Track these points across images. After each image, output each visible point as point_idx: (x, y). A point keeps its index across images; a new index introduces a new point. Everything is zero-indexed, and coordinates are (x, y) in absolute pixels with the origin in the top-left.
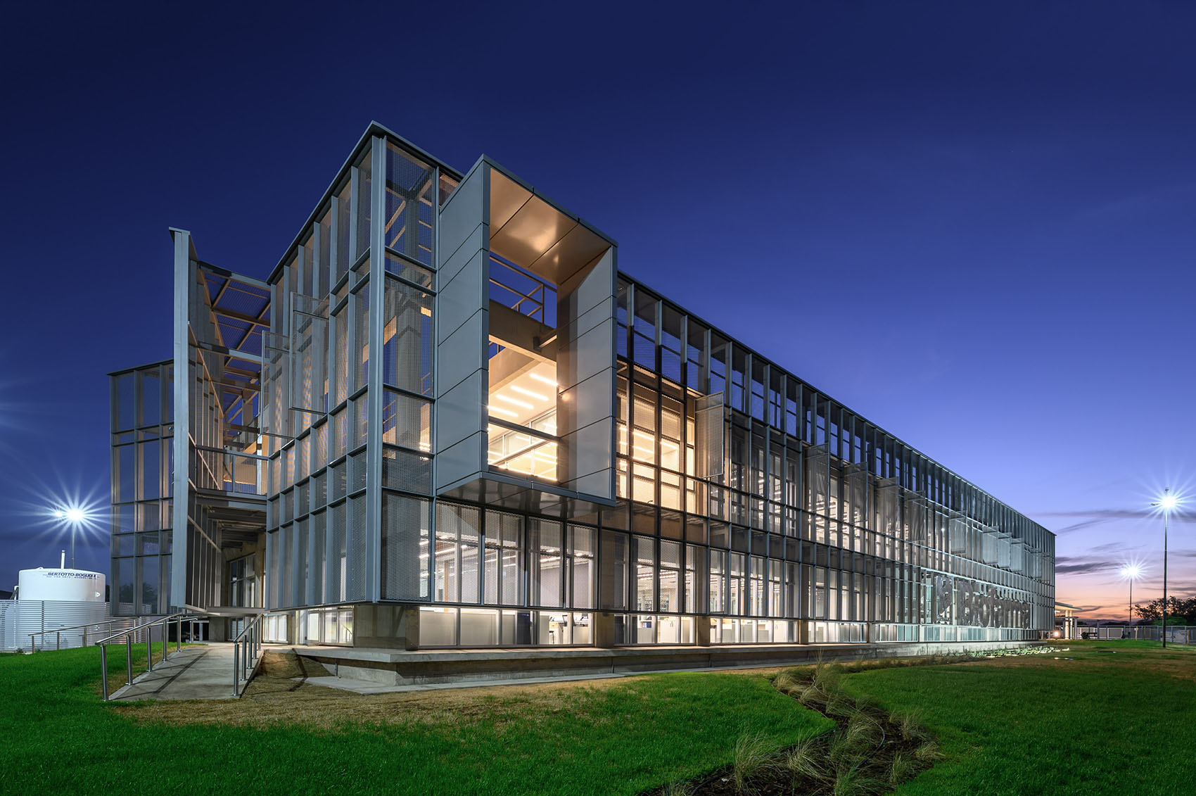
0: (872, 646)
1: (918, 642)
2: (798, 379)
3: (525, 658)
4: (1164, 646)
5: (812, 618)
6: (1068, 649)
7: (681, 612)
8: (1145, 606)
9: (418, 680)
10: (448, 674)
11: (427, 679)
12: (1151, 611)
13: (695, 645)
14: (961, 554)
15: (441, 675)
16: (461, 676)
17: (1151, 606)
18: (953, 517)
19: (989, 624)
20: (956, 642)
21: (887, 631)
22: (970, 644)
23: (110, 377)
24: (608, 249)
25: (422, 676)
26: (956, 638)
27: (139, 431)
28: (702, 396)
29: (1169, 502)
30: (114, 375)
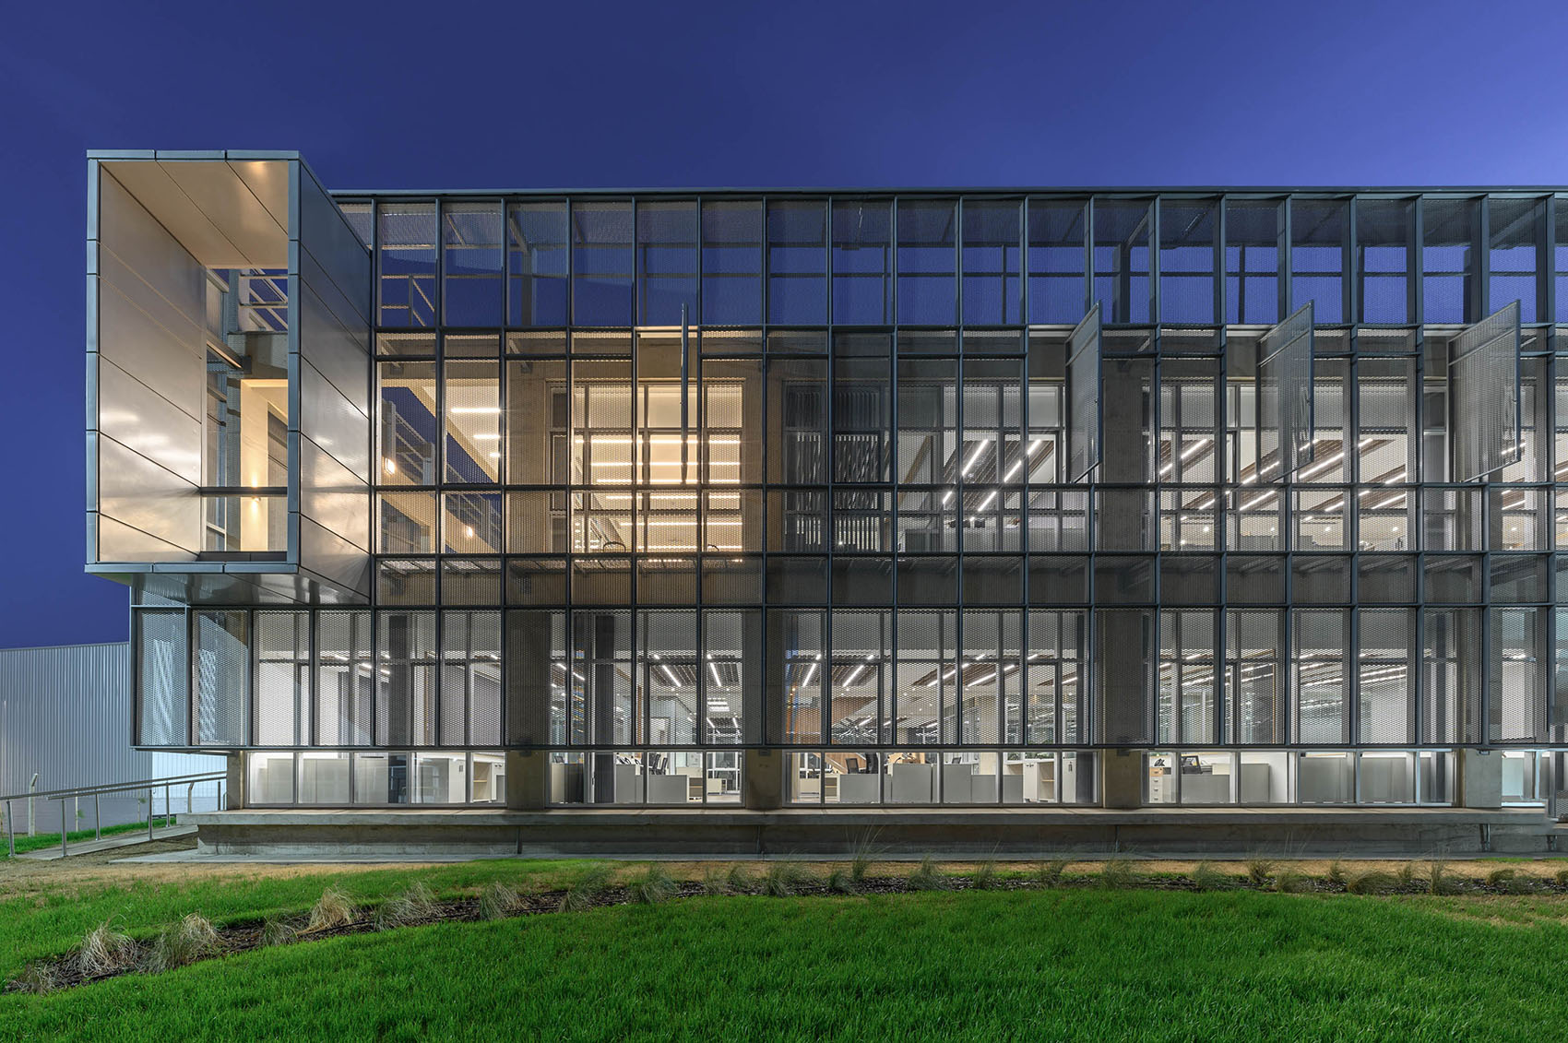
9: (221, 848)
10: (256, 843)
15: (248, 843)
16: (273, 846)
25: (226, 843)
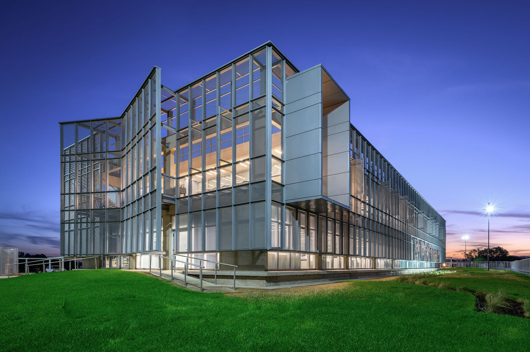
0: (394, 270)
1: (406, 268)
2: (378, 152)
3: (303, 274)
4: (488, 270)
5: (378, 257)
6: (456, 271)
7: (341, 253)
8: (467, 253)
11: (274, 284)
12: (469, 255)
13: (344, 269)
14: (421, 230)
17: (470, 253)
18: (419, 213)
19: (429, 261)
20: (417, 268)
21: (400, 263)
22: (422, 269)
23: (59, 124)
24: (347, 101)
26: (417, 267)
27: (77, 155)
28: (353, 160)
29: (490, 209)
30: (62, 124)
